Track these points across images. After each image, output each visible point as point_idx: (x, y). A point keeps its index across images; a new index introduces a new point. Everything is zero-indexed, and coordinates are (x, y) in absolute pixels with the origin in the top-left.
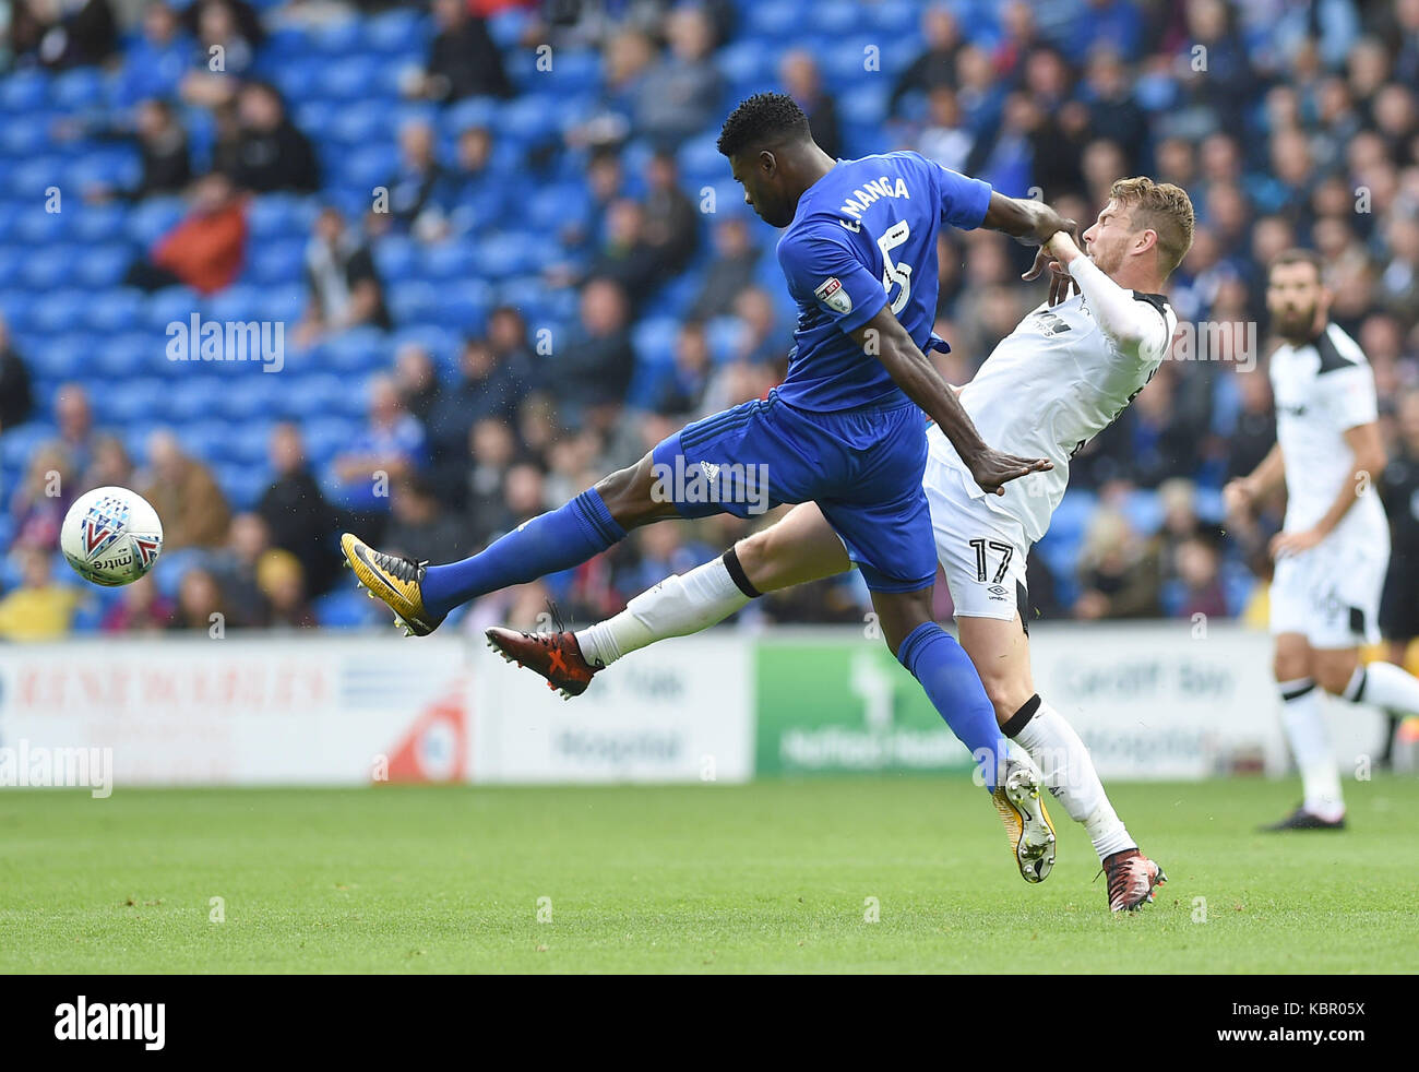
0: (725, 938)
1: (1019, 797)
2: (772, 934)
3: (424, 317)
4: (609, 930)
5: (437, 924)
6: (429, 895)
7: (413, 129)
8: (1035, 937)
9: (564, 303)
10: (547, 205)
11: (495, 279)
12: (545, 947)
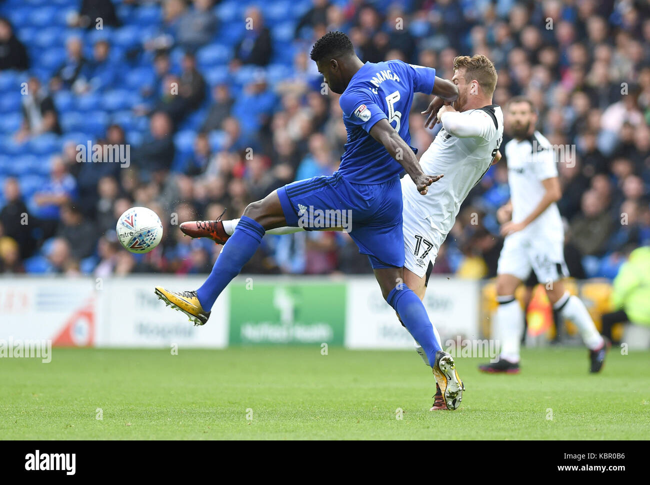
0: (214, 421)
1: (445, 368)
2: (236, 419)
3: (77, 129)
4: (160, 417)
5: (80, 413)
6: (76, 399)
7: (73, 41)
8: (359, 422)
9: (142, 123)
10: (135, 77)
11: (110, 112)
12: (130, 424)
